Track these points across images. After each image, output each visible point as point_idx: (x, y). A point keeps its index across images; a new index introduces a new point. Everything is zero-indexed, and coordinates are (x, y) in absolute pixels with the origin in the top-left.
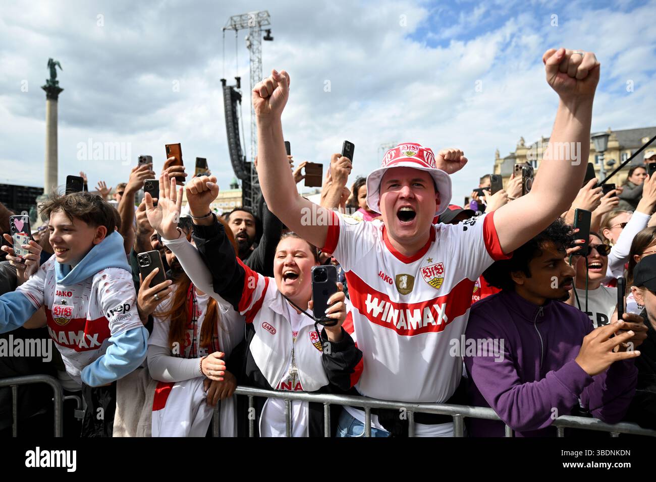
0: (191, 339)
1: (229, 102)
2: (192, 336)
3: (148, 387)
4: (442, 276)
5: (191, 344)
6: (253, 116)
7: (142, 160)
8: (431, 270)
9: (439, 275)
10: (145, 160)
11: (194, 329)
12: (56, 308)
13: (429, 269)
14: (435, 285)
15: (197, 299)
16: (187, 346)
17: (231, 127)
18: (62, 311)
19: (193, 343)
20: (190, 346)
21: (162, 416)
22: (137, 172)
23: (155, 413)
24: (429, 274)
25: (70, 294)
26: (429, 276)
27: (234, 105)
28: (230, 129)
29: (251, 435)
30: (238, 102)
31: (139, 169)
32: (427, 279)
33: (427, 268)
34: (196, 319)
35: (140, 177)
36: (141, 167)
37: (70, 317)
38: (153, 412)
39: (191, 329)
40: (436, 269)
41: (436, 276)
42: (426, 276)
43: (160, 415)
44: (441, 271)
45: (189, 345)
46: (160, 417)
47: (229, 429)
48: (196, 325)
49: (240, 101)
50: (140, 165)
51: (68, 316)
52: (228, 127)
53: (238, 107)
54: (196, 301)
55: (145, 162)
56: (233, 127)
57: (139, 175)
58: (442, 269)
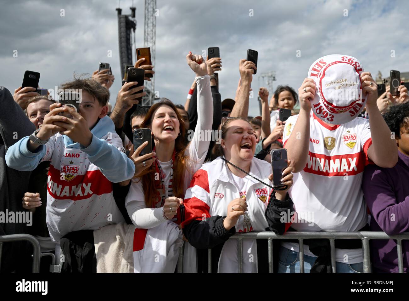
0: (161, 196)
1: (123, 29)
2: (161, 194)
3: (127, 234)
4: (355, 141)
5: (162, 200)
6: (146, 43)
7: (102, 66)
8: (348, 137)
9: (353, 140)
10: (104, 66)
11: (162, 188)
12: (64, 167)
13: (347, 137)
14: (350, 146)
15: (161, 165)
16: (158, 202)
17: (124, 52)
18: (70, 169)
19: (163, 199)
20: (161, 202)
21: (141, 255)
22: (98, 74)
23: (136, 253)
24: (347, 139)
25: (78, 156)
26: (347, 141)
27: (128, 32)
28: (123, 54)
29: (209, 271)
30: (132, 30)
31: (99, 73)
32: (346, 142)
33: (347, 136)
34: (163, 181)
35: (100, 78)
36: (101, 71)
37: (76, 174)
38: (134, 252)
39: (160, 188)
40: (352, 137)
41: (351, 141)
42: (345, 140)
43: (140, 254)
44: (354, 138)
45: (159, 201)
46: (141, 256)
47: (191, 267)
48: (164, 185)
49: (135, 29)
50: (100, 70)
51: (75, 173)
52: (121, 52)
53: (132, 34)
54: (160, 167)
55: (104, 68)
56: (126, 52)
57: (100, 77)
58: (355, 137)
